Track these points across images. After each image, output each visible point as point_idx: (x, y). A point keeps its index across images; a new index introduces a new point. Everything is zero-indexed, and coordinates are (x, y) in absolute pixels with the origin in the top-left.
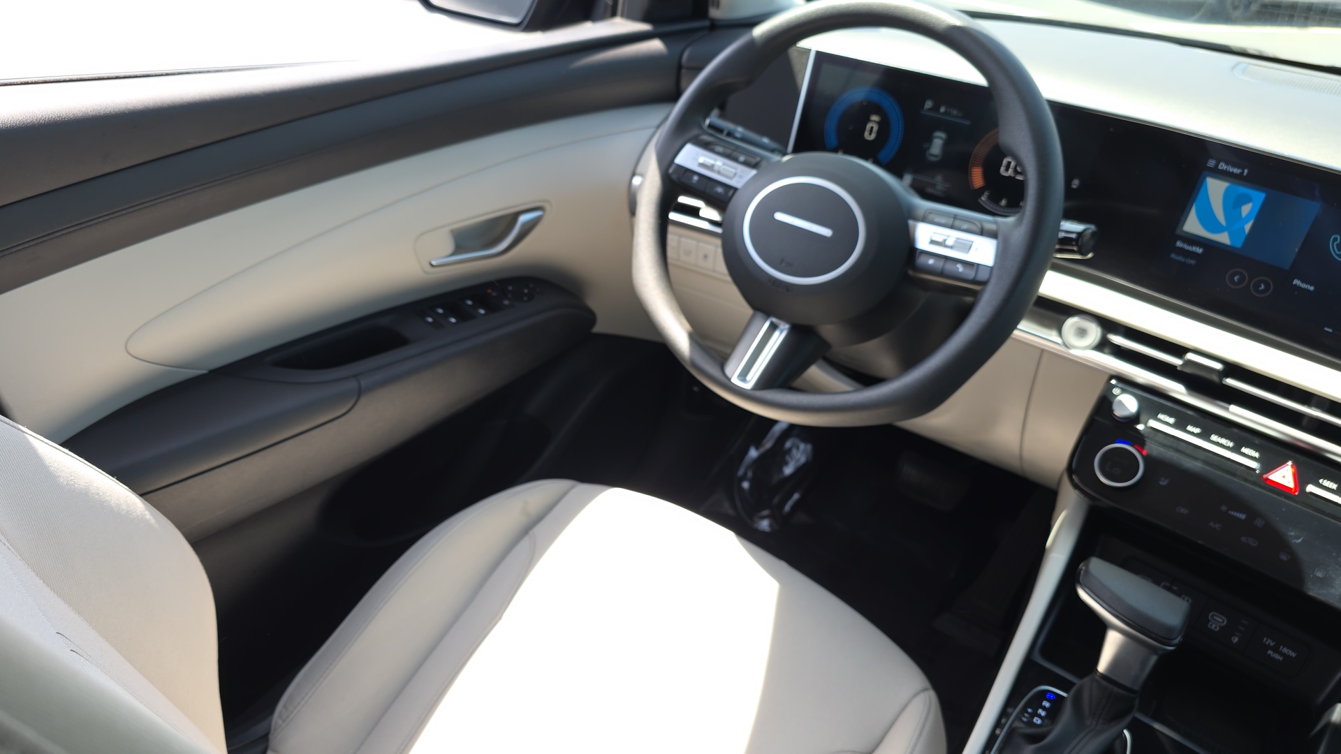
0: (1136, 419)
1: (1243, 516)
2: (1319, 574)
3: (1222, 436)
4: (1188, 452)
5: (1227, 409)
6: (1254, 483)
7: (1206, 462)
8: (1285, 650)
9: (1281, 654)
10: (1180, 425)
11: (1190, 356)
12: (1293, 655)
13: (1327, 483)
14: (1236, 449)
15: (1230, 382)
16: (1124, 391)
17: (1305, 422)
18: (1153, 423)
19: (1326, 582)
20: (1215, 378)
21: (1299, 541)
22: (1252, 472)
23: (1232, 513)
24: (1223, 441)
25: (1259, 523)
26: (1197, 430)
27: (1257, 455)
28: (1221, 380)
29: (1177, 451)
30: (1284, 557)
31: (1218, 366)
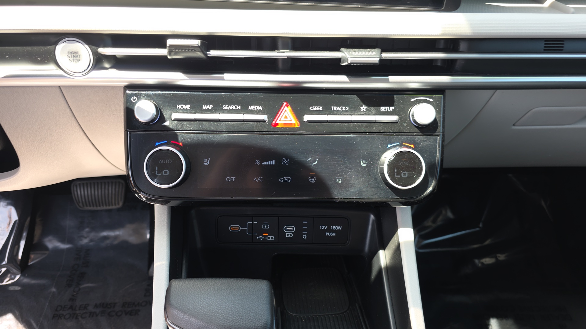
0: (160, 118)
1: (273, 163)
2: (339, 181)
3: (230, 104)
4: (212, 128)
5: (223, 79)
6: (269, 132)
7: (229, 131)
8: (335, 228)
9: (333, 231)
10: (196, 108)
11: (170, 42)
12: (340, 228)
13: (315, 108)
14: (245, 110)
15: (214, 53)
16: (139, 97)
17: (280, 65)
18: (175, 116)
19: (345, 185)
20: (199, 54)
21: (316, 162)
22: (264, 123)
23: (265, 163)
24: (233, 107)
25: (285, 162)
26: (210, 107)
27: (259, 108)
28: (206, 55)
29: (204, 131)
30: (312, 180)
31: (197, 42)
